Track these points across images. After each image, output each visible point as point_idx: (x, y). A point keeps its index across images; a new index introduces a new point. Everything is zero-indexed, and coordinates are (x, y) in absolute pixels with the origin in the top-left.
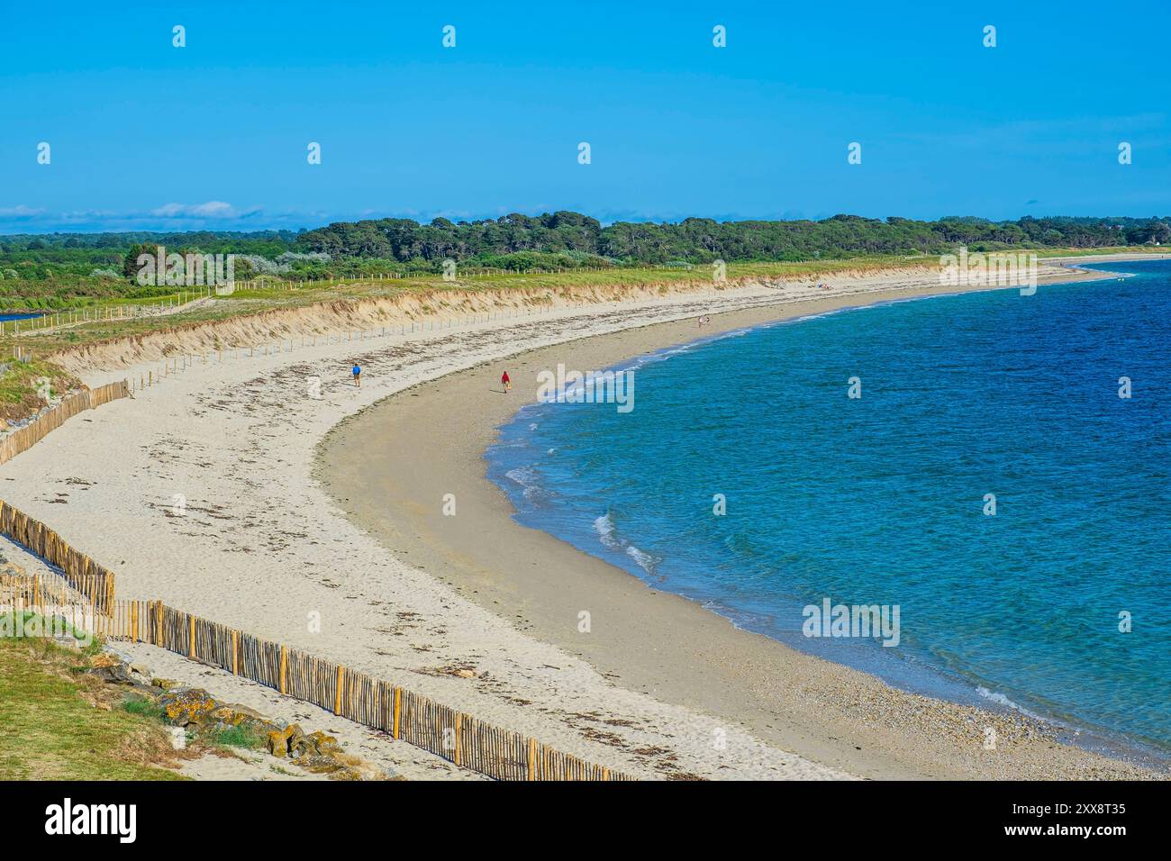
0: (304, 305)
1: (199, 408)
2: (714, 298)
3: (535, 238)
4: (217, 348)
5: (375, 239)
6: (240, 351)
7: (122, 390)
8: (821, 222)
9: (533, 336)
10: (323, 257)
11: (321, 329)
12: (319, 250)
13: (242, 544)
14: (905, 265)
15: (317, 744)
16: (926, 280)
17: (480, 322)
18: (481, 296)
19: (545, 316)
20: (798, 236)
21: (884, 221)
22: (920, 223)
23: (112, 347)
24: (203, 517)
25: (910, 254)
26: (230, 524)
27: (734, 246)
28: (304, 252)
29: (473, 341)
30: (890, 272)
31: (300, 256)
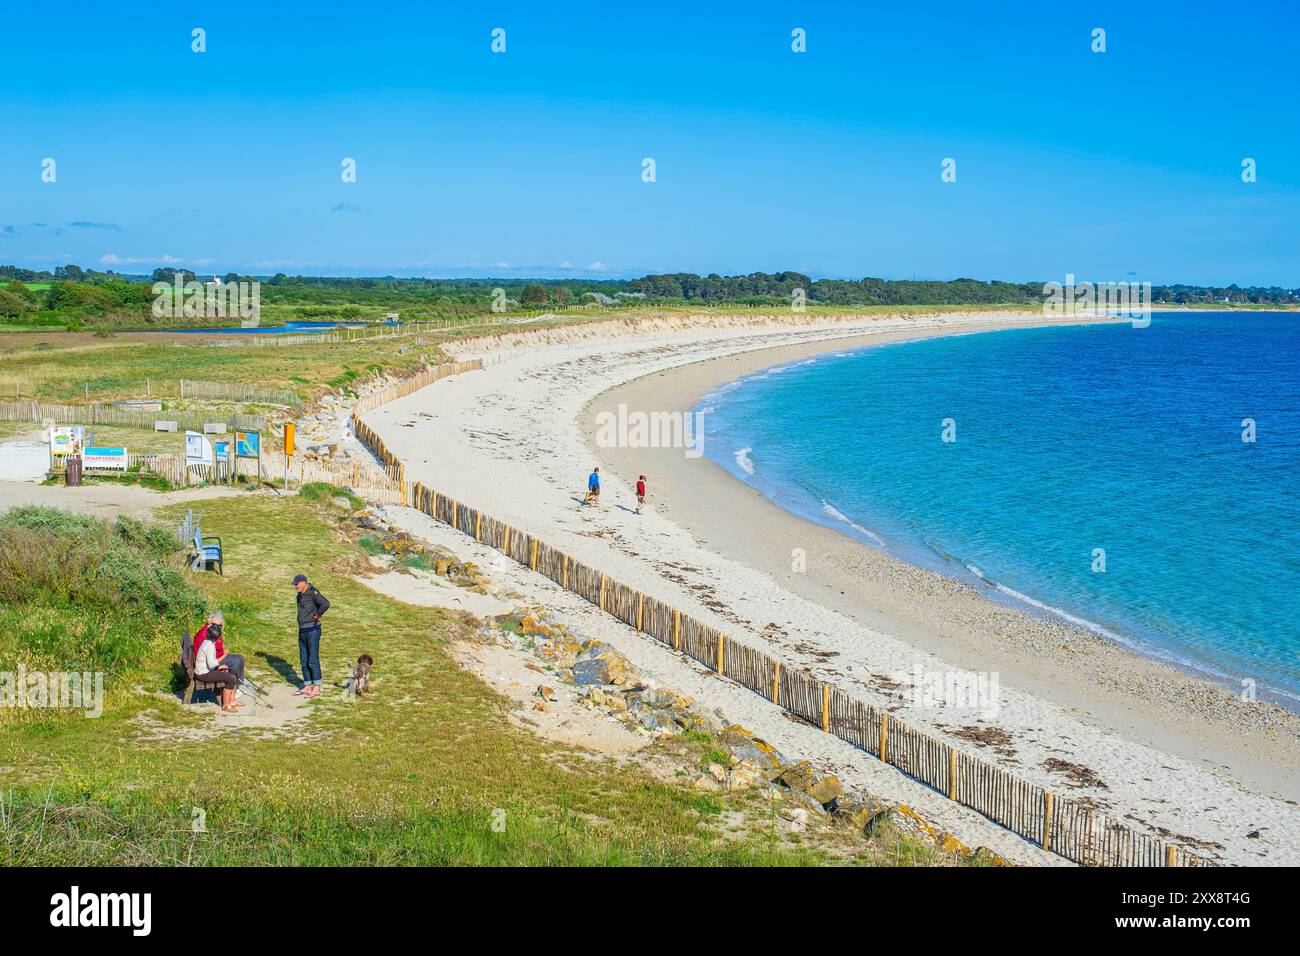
0: (607, 320)
1: (522, 377)
2: (870, 325)
3: (771, 288)
4: (548, 343)
5: (673, 285)
6: (563, 346)
7: (479, 364)
8: (950, 282)
9: (749, 344)
10: (641, 295)
11: (616, 335)
12: (640, 291)
13: (508, 455)
14: (995, 309)
15: (466, 569)
16: (1008, 319)
17: (719, 334)
18: (721, 318)
19: (760, 333)
20: (935, 291)
21: (989, 283)
22: (1012, 285)
23: (481, 340)
24: (493, 438)
25: (1001, 303)
26: (508, 443)
27: (894, 296)
28: (630, 293)
29: (710, 345)
30: (986, 313)
31: (627, 294)
